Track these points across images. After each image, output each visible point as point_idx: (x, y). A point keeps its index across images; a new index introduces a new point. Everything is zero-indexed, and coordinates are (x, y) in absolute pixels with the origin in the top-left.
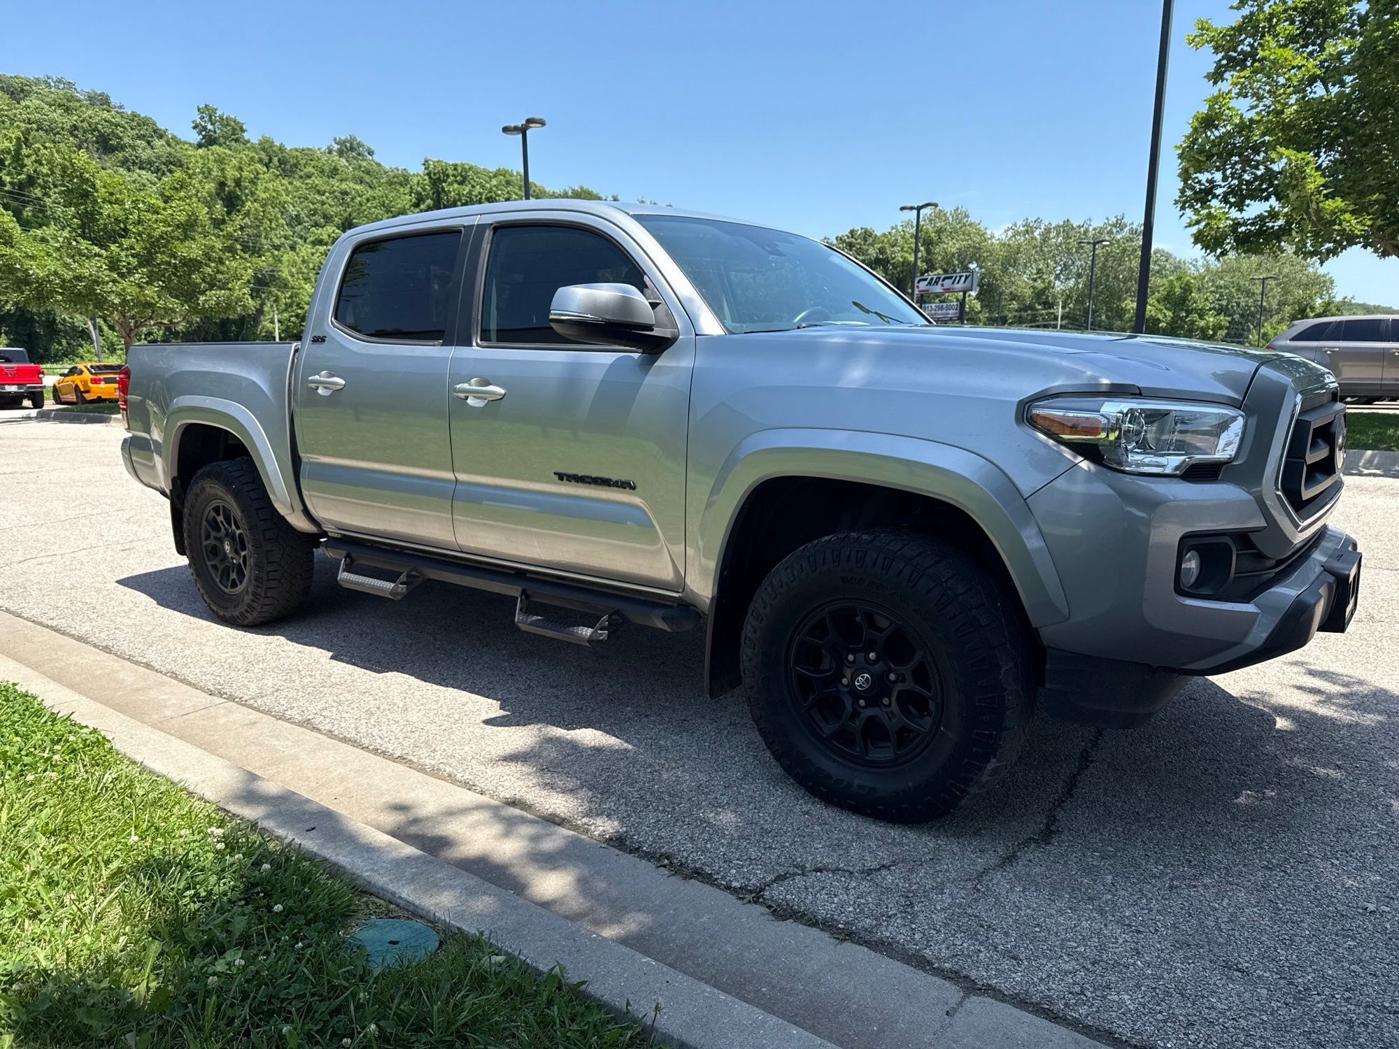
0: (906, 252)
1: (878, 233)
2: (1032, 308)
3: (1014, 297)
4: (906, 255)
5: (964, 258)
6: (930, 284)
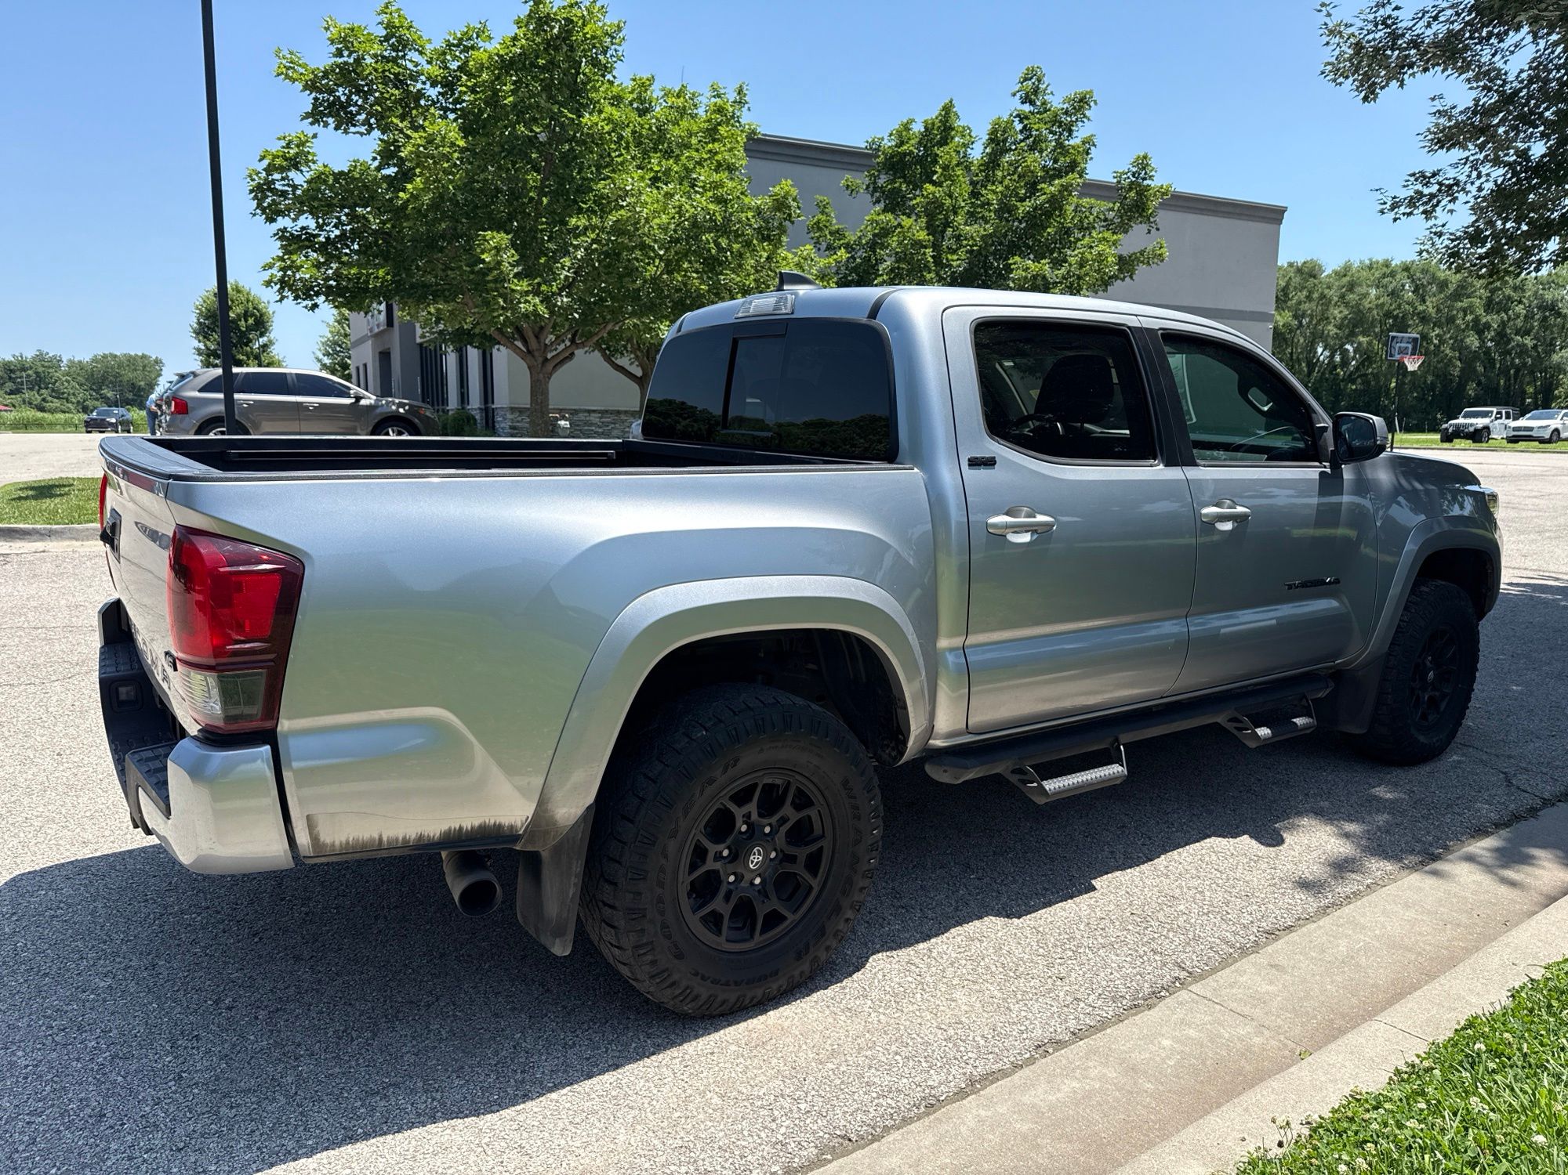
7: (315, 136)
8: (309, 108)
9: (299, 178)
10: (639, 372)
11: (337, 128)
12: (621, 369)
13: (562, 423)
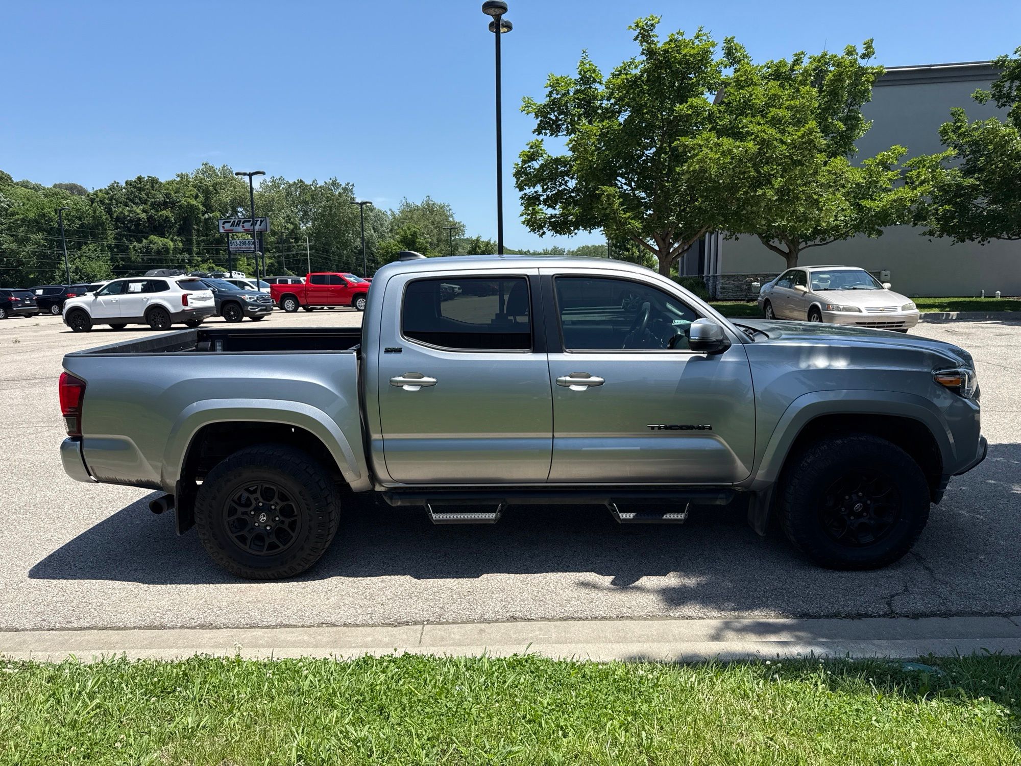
0: (188, 197)
1: (163, 180)
2: (287, 241)
3: (274, 233)
4: (189, 200)
5: (235, 204)
6: (233, 225)
7: (542, 140)
8: (536, 127)
9: (536, 165)
10: (786, 250)
11: (551, 135)
12: (775, 249)
13: (755, 283)
